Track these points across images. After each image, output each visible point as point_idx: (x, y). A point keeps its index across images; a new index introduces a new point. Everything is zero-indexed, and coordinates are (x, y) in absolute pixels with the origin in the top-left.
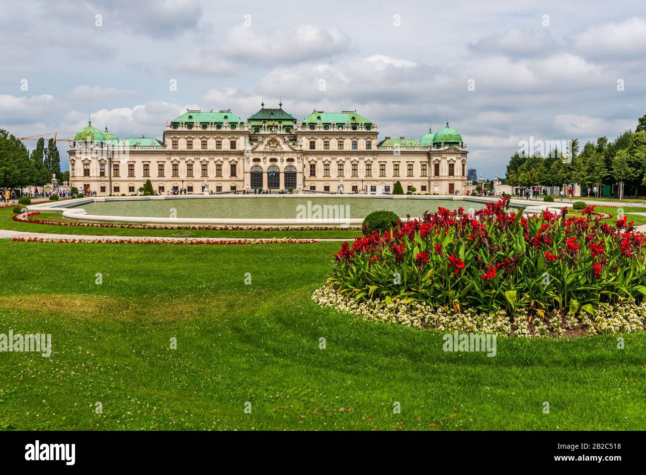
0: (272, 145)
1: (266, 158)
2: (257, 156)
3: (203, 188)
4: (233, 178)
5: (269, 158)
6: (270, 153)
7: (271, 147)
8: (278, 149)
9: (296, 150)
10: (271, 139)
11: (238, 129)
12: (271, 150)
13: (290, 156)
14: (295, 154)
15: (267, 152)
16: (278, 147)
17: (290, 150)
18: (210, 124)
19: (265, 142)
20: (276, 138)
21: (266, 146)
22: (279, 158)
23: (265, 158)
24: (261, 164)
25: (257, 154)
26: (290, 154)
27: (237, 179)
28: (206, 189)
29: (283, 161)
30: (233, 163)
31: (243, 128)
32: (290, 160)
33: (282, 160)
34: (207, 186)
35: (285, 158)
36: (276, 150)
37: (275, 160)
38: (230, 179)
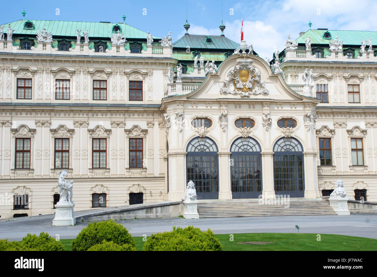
0: (240, 85)
1: (225, 116)
2: (202, 111)
3: (57, 198)
4: (136, 172)
5: (234, 115)
6: (237, 104)
7: (240, 89)
8: (257, 94)
9: (301, 98)
10: (238, 67)
11: (147, 52)
12: (238, 97)
13: (287, 112)
14: (300, 108)
15: (228, 102)
16: (257, 89)
17: (287, 97)
18: (79, 39)
19: (225, 77)
20: (251, 67)
21: (225, 85)
22: (258, 116)
23: (223, 117)
24: (214, 132)
25: (202, 107)
26: (287, 108)
27: (143, 174)
28: (62, 202)
29: (270, 125)
30: (134, 134)
31: (160, 50)
32: (285, 122)
33: (268, 123)
34: (68, 191)
35: (275, 119)
36: (252, 97)
37: (249, 122)
38: (127, 175)
